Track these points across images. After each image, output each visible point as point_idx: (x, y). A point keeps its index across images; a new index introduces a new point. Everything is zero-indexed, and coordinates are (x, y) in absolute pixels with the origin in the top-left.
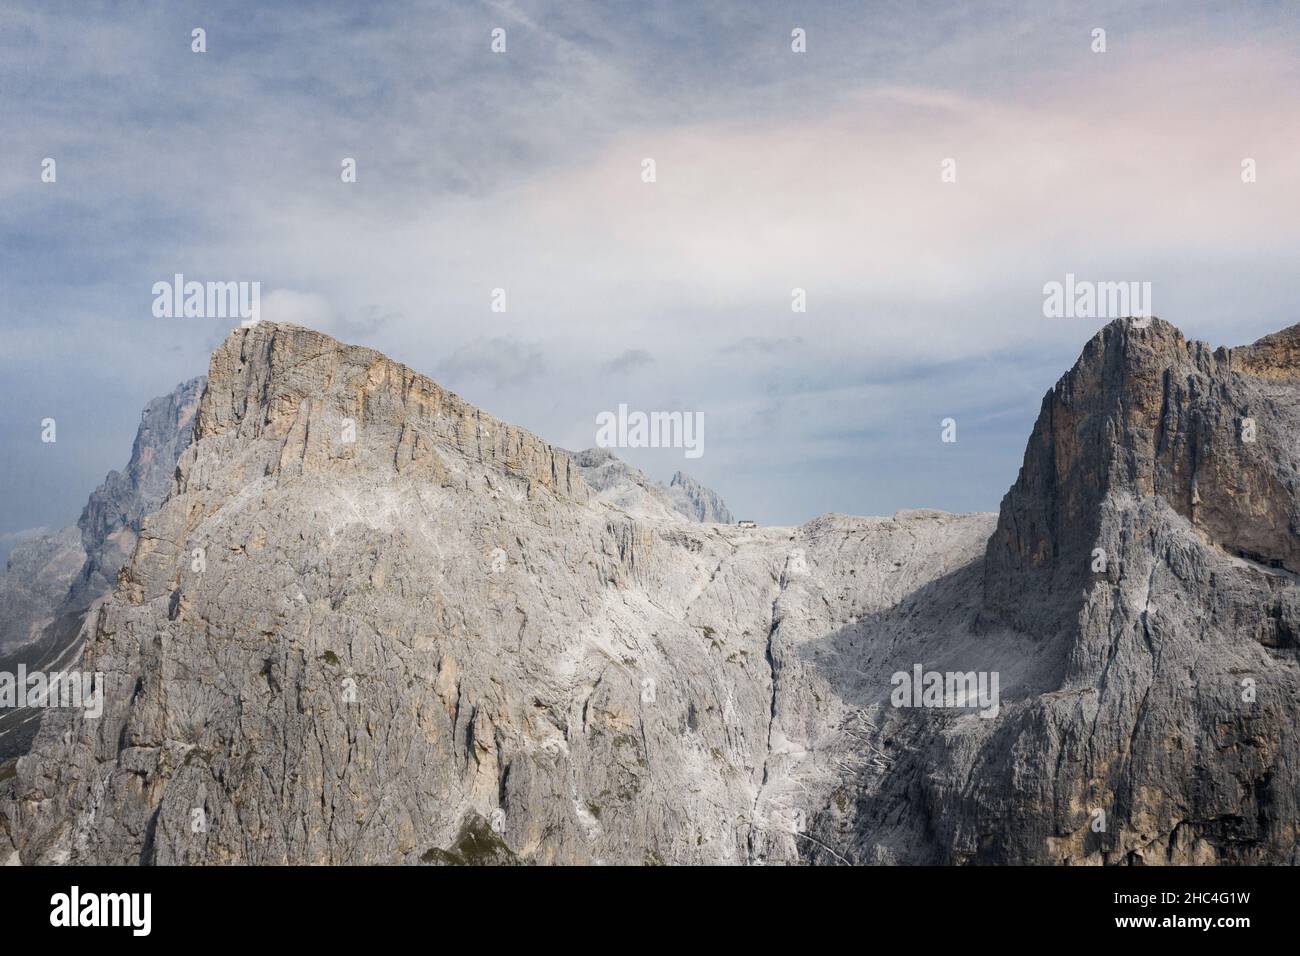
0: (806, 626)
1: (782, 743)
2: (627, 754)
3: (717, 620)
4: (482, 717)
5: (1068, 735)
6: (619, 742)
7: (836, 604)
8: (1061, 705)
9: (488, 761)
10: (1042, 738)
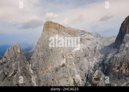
0: (99, 47)
1: (94, 58)
2: (78, 59)
3: (90, 47)
4: (64, 55)
5: (116, 58)
6: (78, 58)
7: (102, 46)
8: (116, 56)
9: (65, 59)
10: (114, 59)
